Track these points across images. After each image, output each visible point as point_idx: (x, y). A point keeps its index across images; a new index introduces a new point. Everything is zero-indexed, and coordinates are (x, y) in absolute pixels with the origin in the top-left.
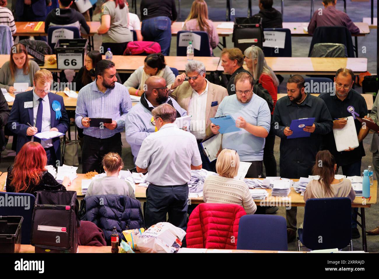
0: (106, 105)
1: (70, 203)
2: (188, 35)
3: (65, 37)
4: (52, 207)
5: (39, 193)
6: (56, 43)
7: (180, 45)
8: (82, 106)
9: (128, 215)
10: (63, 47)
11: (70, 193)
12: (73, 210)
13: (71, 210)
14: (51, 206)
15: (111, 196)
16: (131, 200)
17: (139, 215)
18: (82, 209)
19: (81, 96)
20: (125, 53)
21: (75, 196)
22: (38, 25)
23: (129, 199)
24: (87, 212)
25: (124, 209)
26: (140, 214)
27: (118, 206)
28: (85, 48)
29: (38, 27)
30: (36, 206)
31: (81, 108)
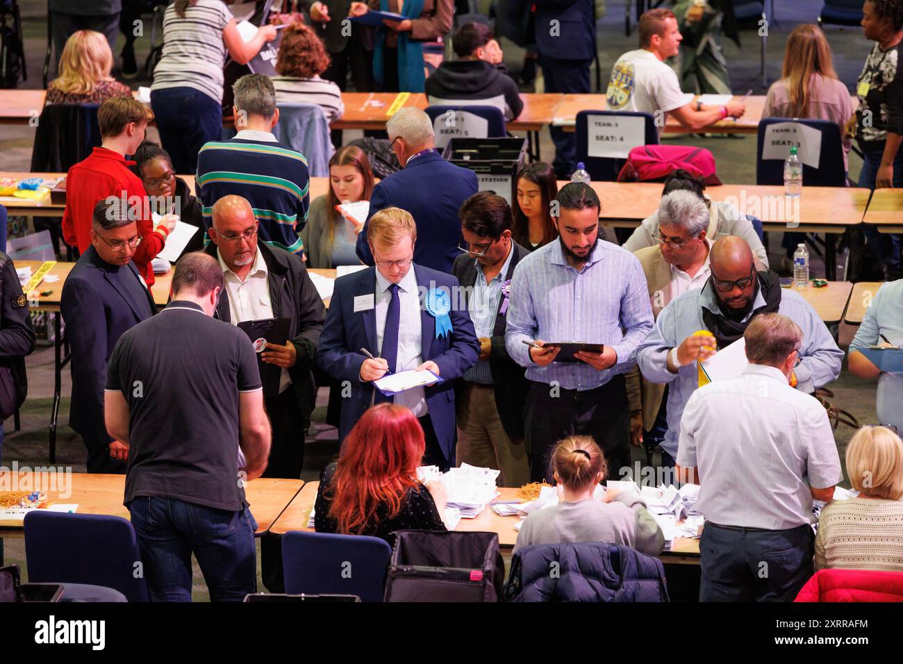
0: (586, 304)
1: (482, 563)
2: (787, 130)
3: (466, 133)
4: (436, 573)
5: (401, 536)
6: (445, 149)
7: (766, 156)
8: (525, 304)
9: (629, 596)
10: (462, 158)
11: (480, 537)
12: (490, 581)
13: (485, 581)
14: (432, 569)
15: (589, 546)
16: (639, 559)
17: (659, 597)
18: (511, 581)
19: (520, 279)
20: (622, 174)
21: (494, 546)
22: (396, 101)
23: (633, 556)
24: (524, 589)
25: (621, 580)
26: (660, 593)
27: (605, 573)
28: (518, 161)
29: (396, 106)
30: (394, 569)
31: (522, 309)
